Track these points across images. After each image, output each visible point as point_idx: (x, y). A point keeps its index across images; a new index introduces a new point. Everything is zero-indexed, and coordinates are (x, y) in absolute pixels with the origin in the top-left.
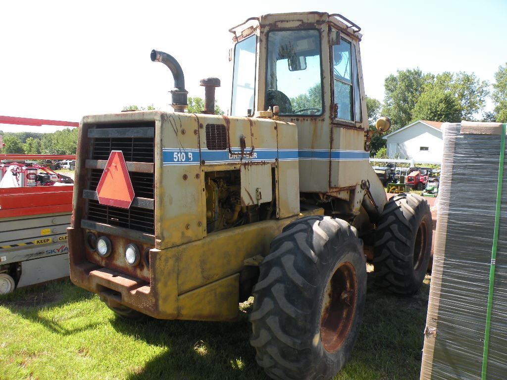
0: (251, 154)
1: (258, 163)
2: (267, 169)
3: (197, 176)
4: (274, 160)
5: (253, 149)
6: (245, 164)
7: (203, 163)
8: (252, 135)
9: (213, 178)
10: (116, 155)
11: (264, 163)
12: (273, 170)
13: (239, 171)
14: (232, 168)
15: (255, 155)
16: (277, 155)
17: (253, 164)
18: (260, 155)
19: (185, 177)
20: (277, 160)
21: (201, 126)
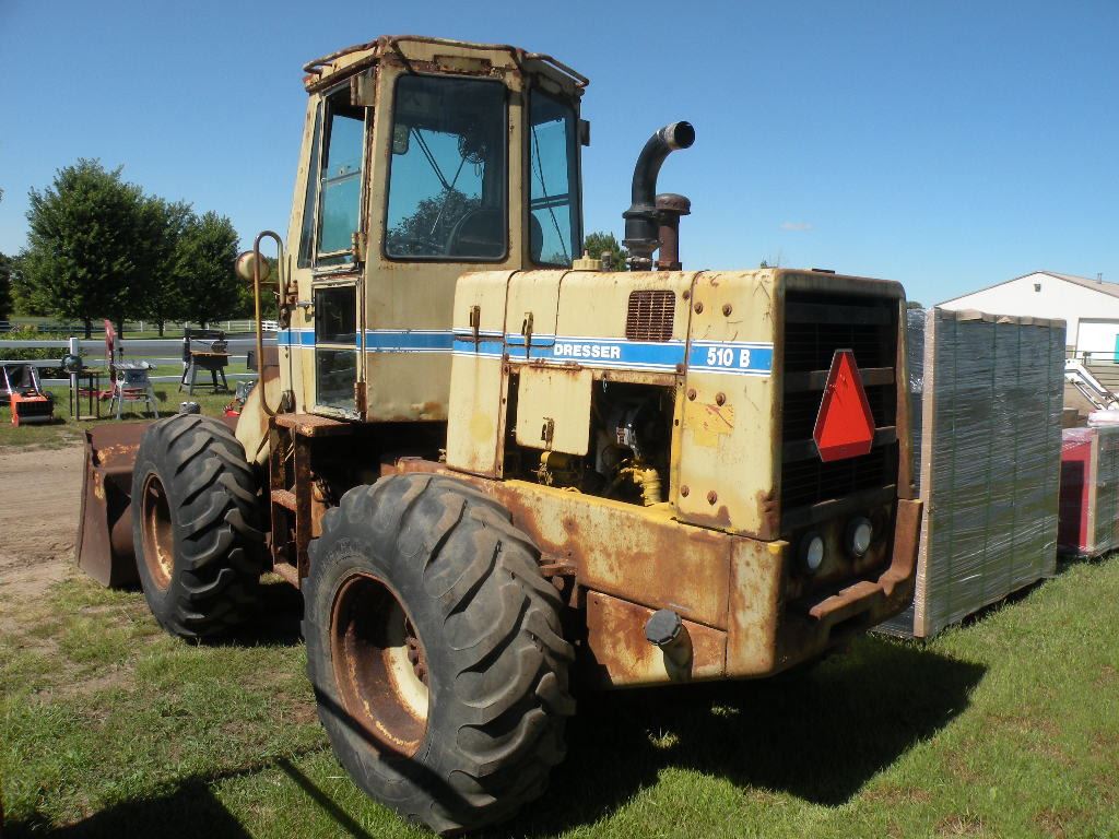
10: (843, 357)
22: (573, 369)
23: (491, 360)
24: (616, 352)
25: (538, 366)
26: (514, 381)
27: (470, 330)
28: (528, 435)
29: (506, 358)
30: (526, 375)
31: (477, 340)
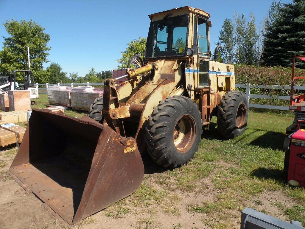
22: (223, 76)
23: (215, 74)
24: (226, 73)
25: (220, 75)
26: (218, 78)
27: (212, 70)
28: (220, 85)
29: (217, 75)
30: (219, 76)
31: (213, 71)
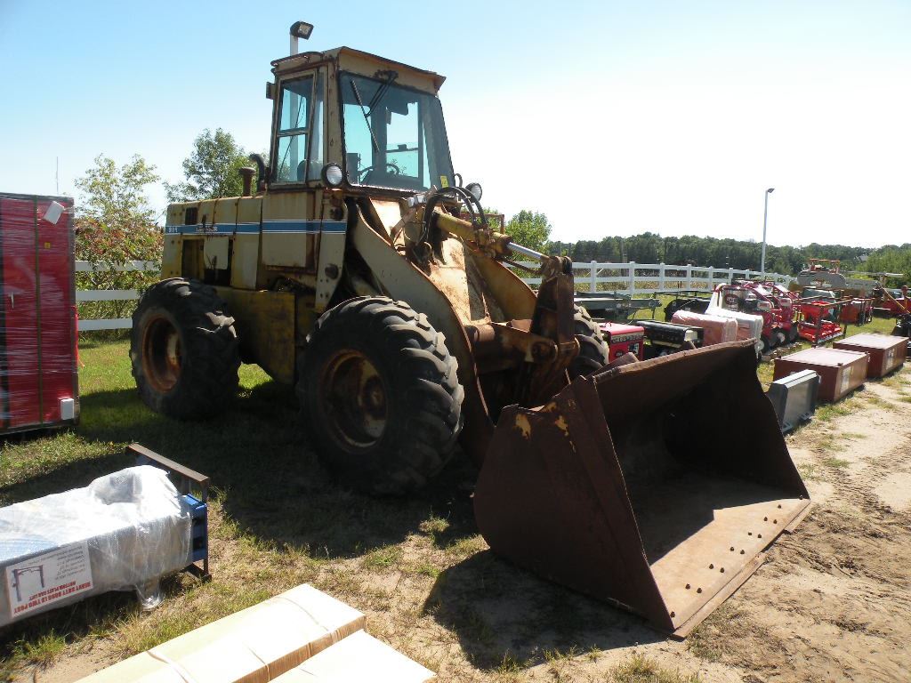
0: (211, 228)
1: (217, 236)
2: (225, 241)
3: (179, 242)
4: (231, 233)
5: (214, 223)
6: (208, 236)
7: (182, 233)
8: (215, 212)
9: (187, 244)
11: (221, 236)
12: (231, 242)
13: (203, 241)
14: (199, 238)
15: (215, 228)
16: (236, 229)
17: (212, 236)
18: (220, 228)
19: (173, 242)
20: (234, 233)
21: (183, 210)
